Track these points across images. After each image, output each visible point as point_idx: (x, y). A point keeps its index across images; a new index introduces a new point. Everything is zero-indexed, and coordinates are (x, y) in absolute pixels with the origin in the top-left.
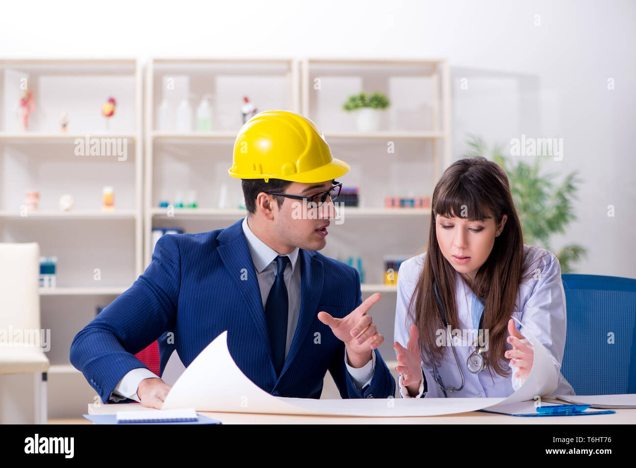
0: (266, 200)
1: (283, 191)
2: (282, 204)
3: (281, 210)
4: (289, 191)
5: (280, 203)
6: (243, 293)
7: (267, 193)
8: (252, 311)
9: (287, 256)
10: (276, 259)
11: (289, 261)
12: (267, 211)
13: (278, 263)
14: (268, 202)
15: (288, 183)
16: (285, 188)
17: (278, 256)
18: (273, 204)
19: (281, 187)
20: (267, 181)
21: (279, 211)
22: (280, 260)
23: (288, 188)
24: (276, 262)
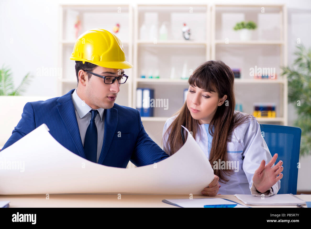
0: (83, 75)
1: (92, 70)
2: (90, 77)
3: (89, 81)
4: (95, 71)
5: (89, 77)
6: (70, 132)
7: (84, 71)
8: (75, 142)
9: (97, 110)
10: (91, 111)
11: (98, 113)
12: (83, 81)
13: (92, 114)
14: (84, 76)
15: (95, 66)
16: (93, 68)
17: (92, 110)
18: (86, 77)
19: (91, 68)
20: (84, 63)
21: (88, 82)
22: (93, 112)
23: (95, 69)
24: (91, 113)
